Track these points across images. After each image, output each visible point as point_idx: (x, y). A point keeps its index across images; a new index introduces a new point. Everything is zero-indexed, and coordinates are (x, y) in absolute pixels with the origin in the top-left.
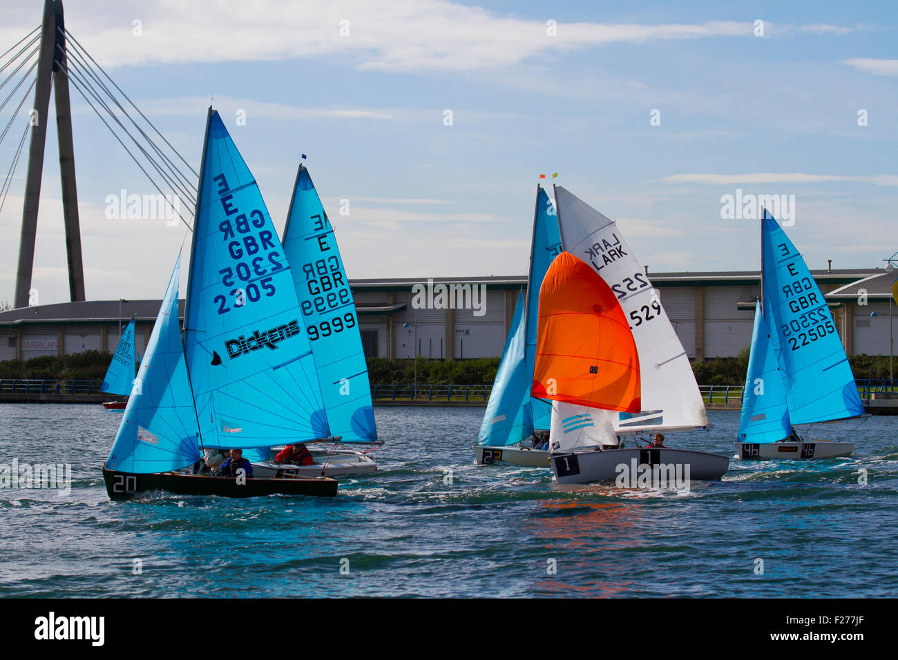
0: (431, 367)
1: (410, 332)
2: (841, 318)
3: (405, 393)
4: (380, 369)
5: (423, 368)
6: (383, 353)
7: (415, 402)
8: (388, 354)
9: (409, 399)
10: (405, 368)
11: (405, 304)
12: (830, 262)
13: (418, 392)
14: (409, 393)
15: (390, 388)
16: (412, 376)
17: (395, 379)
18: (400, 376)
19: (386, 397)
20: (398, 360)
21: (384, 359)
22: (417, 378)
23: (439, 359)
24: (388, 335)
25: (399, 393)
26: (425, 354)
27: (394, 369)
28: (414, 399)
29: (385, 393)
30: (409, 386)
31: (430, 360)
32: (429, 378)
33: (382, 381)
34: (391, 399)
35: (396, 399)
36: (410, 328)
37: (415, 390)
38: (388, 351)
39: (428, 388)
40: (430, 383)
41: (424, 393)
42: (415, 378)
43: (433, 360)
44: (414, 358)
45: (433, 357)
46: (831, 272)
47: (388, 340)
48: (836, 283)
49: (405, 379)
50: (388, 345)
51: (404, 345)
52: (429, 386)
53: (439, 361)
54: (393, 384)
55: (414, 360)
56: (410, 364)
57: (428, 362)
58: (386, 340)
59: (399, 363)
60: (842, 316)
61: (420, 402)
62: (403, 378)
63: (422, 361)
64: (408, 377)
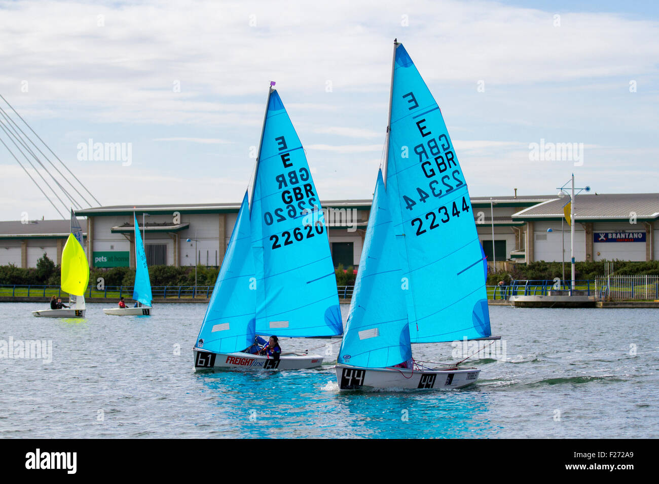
0: (208, 273)
1: (192, 245)
2: (524, 233)
3: (188, 292)
4: (168, 274)
5: (202, 273)
6: (171, 261)
7: (196, 300)
8: (175, 263)
9: (191, 298)
10: (188, 273)
11: (187, 224)
12: (516, 190)
13: (198, 292)
14: (191, 292)
15: (177, 289)
16: (194, 280)
17: (180, 281)
18: (184, 279)
19: (174, 296)
20: (182, 267)
21: (172, 267)
22: (197, 281)
23: (214, 267)
24: (175, 248)
25: (184, 292)
26: (204, 263)
27: (180, 274)
28: (195, 297)
29: (172, 292)
30: (191, 287)
31: (208, 267)
32: (207, 281)
33: (170, 283)
34: (177, 298)
35: (182, 298)
36: (193, 242)
37: (196, 290)
38: (175, 260)
39: (206, 289)
40: (207, 285)
41: (202, 292)
42: (196, 281)
43: (210, 267)
44: (195, 265)
45: (210, 265)
46: (517, 198)
47: (175, 252)
48: (521, 207)
49: (188, 282)
50: (175, 256)
51: (187, 256)
52: (207, 288)
53: (214, 268)
54: (179, 286)
55: (195, 267)
56: (191, 270)
57: (205, 269)
58: (173, 252)
59: (184, 270)
60: (525, 232)
61: (200, 300)
62: (187, 280)
63: (201, 268)
64: (190, 280)
